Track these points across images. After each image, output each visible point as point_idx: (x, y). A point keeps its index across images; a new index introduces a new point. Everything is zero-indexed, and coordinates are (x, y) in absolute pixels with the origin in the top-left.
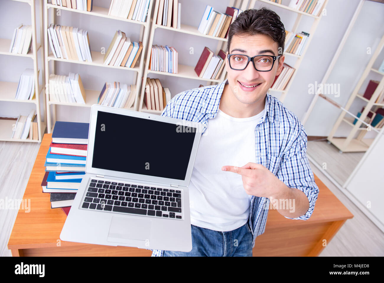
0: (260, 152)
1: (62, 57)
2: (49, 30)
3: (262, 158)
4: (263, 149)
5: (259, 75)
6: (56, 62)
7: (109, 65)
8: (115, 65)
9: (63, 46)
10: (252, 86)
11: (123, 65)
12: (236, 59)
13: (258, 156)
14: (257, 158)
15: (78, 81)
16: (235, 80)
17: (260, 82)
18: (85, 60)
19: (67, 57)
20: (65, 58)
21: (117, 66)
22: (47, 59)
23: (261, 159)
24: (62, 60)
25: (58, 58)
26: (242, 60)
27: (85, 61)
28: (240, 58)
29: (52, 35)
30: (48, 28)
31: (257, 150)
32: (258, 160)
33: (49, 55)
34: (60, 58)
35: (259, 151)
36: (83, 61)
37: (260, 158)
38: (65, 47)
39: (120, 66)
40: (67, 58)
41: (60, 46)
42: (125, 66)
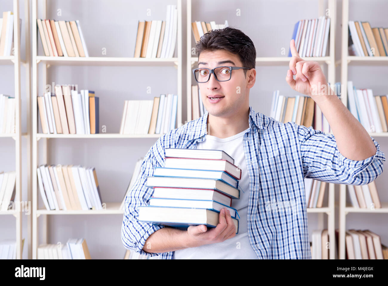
0: (251, 160)
1: (57, 209)
2: (38, 170)
4: (253, 157)
6: (49, 217)
9: (58, 190)
12: (202, 73)
13: (249, 165)
15: (81, 246)
18: (91, 207)
19: (64, 206)
20: (62, 210)
22: (37, 213)
24: (57, 212)
25: (51, 210)
27: (91, 209)
29: (42, 175)
30: (38, 167)
31: (248, 159)
33: (38, 209)
34: (55, 209)
36: (88, 209)
37: (251, 166)
38: (61, 192)
40: (65, 209)
41: (54, 190)
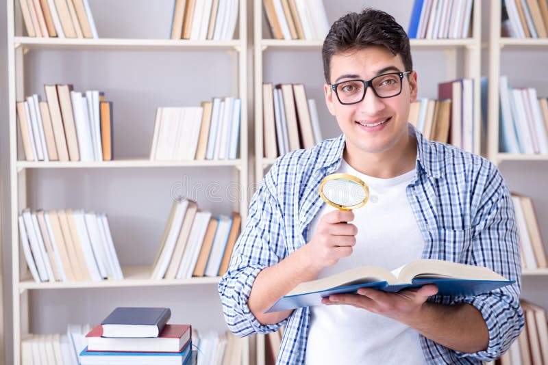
0: (427, 223)
1: (52, 279)
2: (21, 218)
3: (432, 232)
4: (430, 218)
5: (386, 106)
7: (164, 277)
8: (179, 277)
9: (53, 250)
10: (379, 123)
11: (200, 272)
12: (346, 89)
13: (424, 230)
14: (423, 233)
16: (351, 121)
17: (389, 116)
18: (105, 276)
19: (62, 275)
20: (59, 281)
21: (185, 278)
22: (19, 288)
23: (430, 234)
24: (52, 285)
25: (41, 281)
26: (354, 88)
27: (106, 278)
28: (350, 87)
29: (28, 228)
30: (19, 214)
31: (421, 221)
32: (426, 236)
33: (21, 280)
34: (48, 281)
35: (424, 222)
36: (100, 279)
37: (428, 233)
38: (57, 254)
39: (193, 276)
40: (64, 278)
41: (46, 251)
42: (204, 276)
